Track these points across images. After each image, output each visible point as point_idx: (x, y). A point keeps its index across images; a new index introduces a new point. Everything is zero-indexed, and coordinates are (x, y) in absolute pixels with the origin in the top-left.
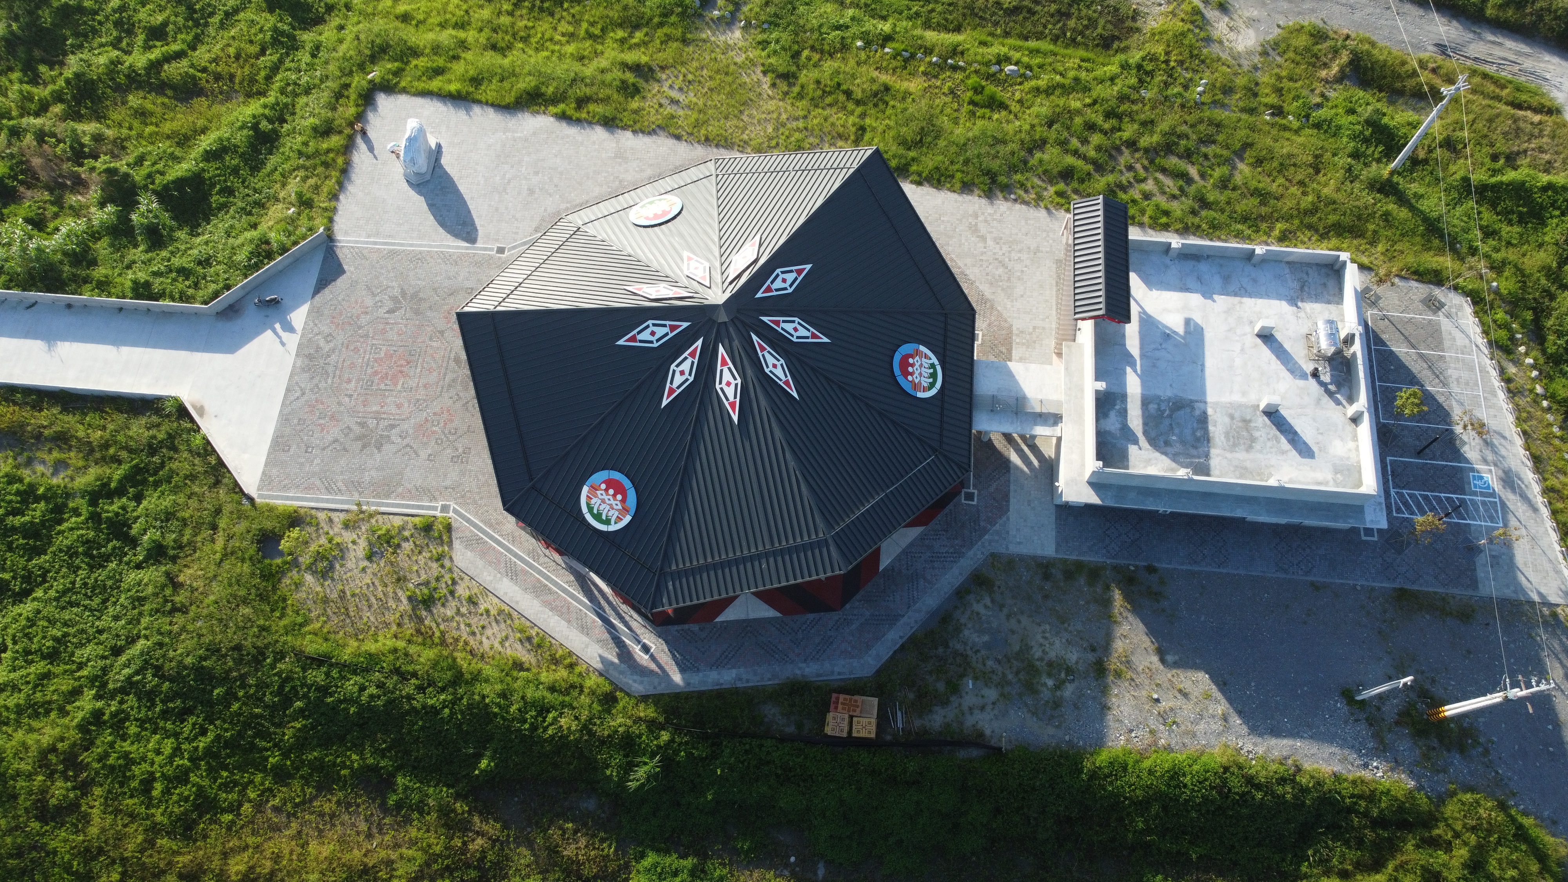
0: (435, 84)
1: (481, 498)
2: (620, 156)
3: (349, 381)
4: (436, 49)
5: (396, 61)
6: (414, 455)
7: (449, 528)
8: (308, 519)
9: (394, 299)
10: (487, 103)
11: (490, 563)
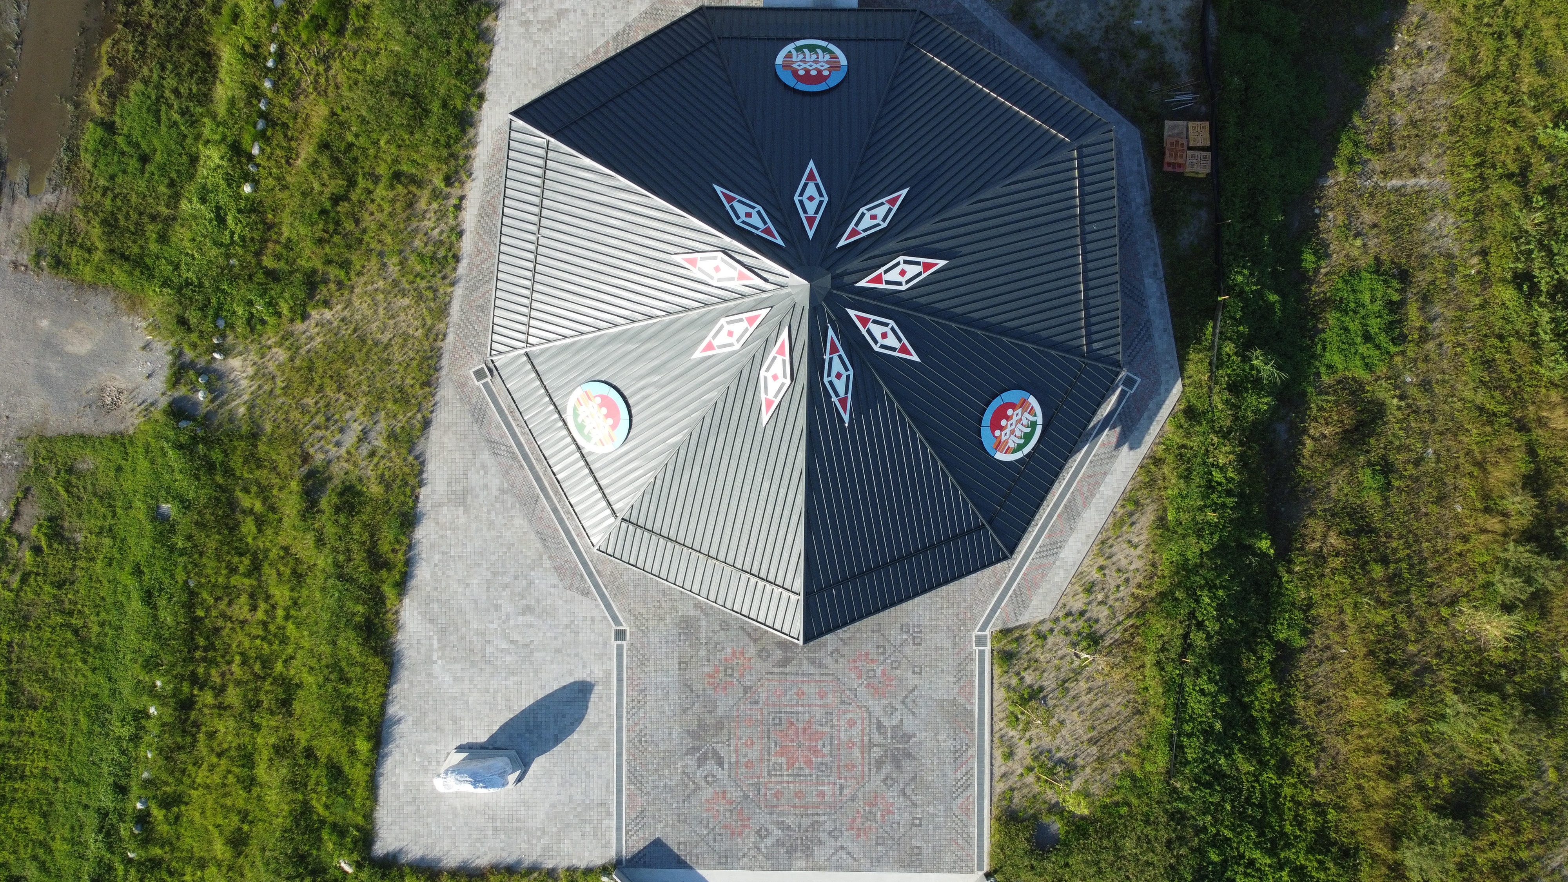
0: (357, 773)
1: (965, 600)
2: (461, 499)
3: (822, 794)
4: (295, 784)
5: (319, 839)
6: (916, 693)
7: (1006, 632)
8: (1005, 803)
9: (701, 762)
10: (385, 695)
11: (1043, 575)
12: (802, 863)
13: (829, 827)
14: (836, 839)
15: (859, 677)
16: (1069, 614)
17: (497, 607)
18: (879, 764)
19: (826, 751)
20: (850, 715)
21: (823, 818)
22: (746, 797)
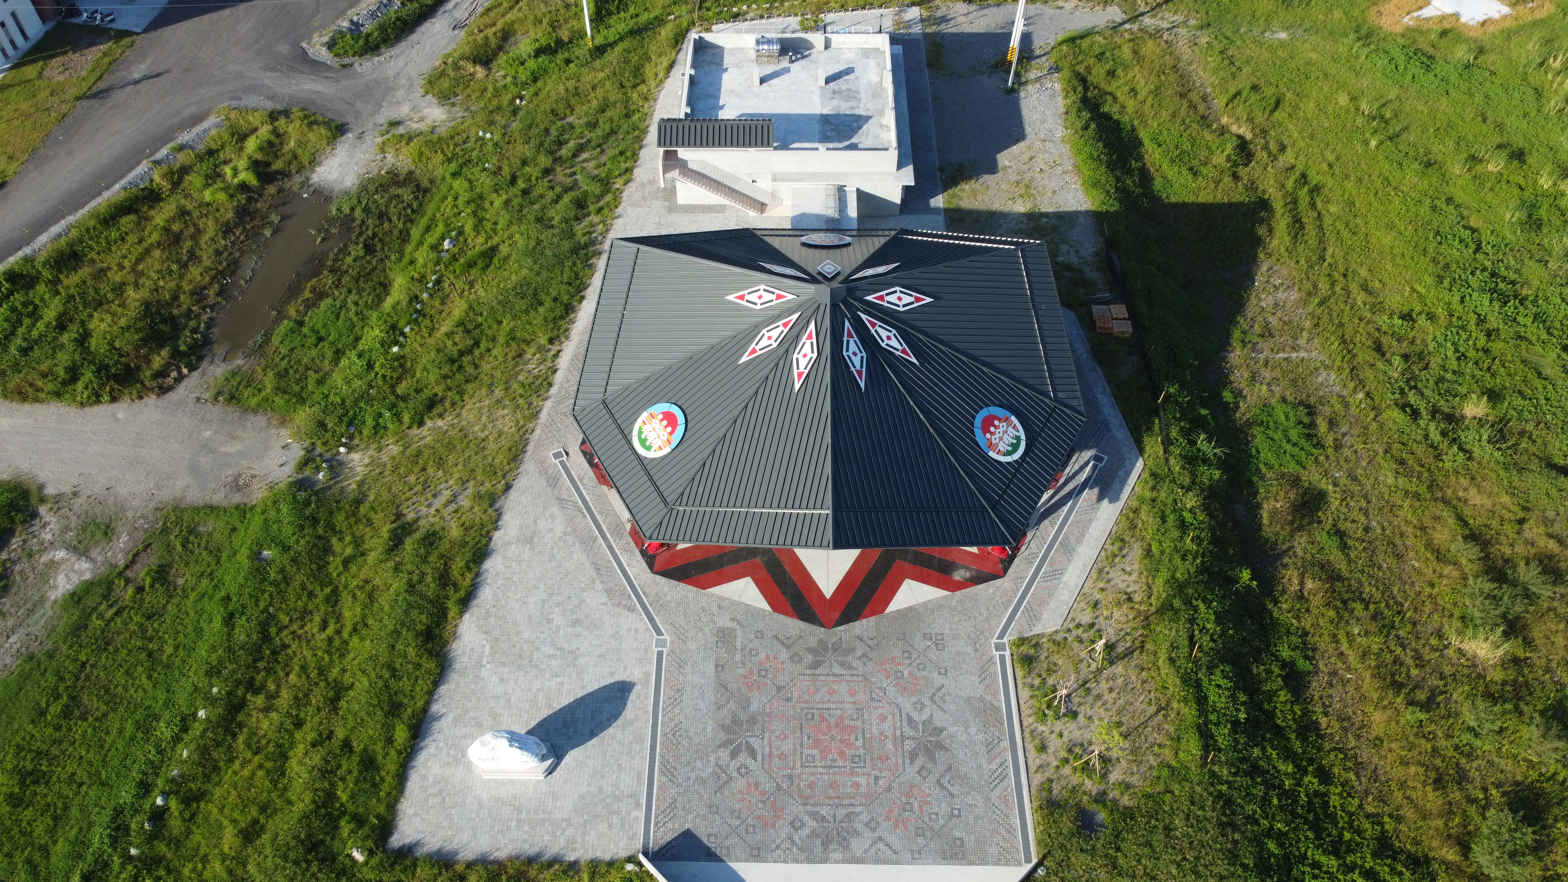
0: (390, 762)
7: (1022, 641)
8: (1045, 794)
10: (432, 694)
12: (838, 855)
13: (865, 817)
14: (873, 830)
15: (888, 677)
16: (1078, 626)
17: (549, 621)
18: (913, 756)
19: (859, 743)
20: (880, 711)
21: (859, 809)
22: (779, 788)
